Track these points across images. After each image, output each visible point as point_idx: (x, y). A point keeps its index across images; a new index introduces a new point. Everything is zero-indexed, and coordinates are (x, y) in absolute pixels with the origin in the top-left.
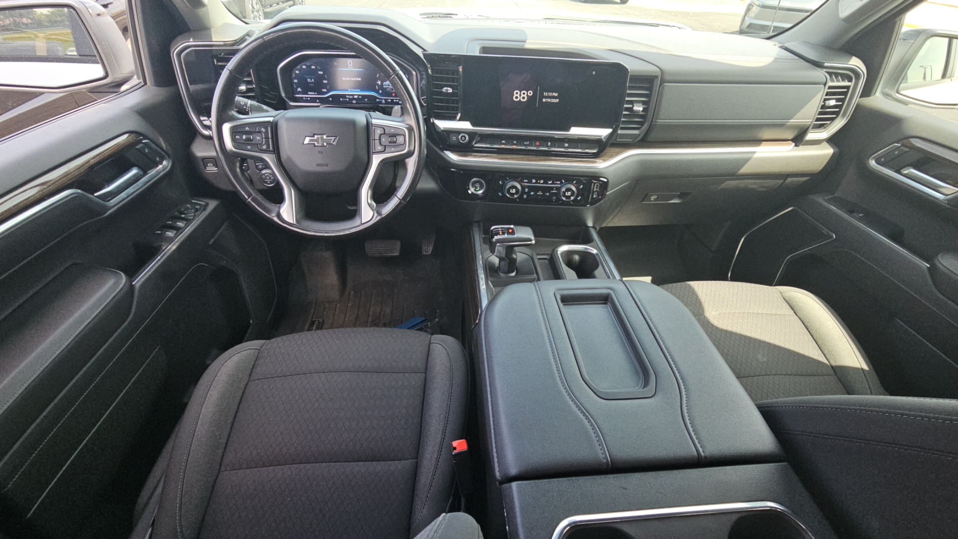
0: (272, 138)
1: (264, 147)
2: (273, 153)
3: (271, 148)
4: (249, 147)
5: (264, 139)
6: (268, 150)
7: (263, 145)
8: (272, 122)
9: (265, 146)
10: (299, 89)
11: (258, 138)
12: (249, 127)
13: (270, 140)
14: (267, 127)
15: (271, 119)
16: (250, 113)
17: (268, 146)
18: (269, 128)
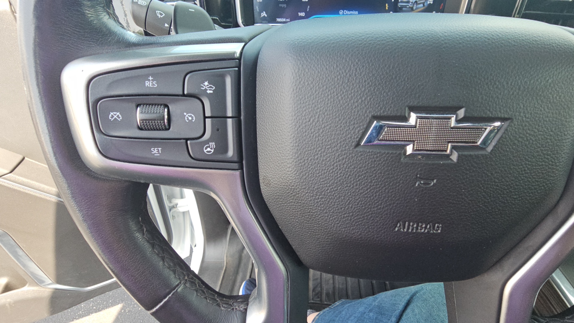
0: (237, 117)
1: (209, 150)
2: (236, 166)
3: (231, 152)
4: (156, 151)
5: (208, 121)
6: (220, 157)
7: (207, 142)
8: (240, 59)
9: (213, 144)
10: (264, 14)
11: (189, 117)
12: (156, 77)
13: (230, 121)
14: (222, 77)
15: (235, 48)
16: (173, 33)
17: (222, 147)
18: (229, 81)
